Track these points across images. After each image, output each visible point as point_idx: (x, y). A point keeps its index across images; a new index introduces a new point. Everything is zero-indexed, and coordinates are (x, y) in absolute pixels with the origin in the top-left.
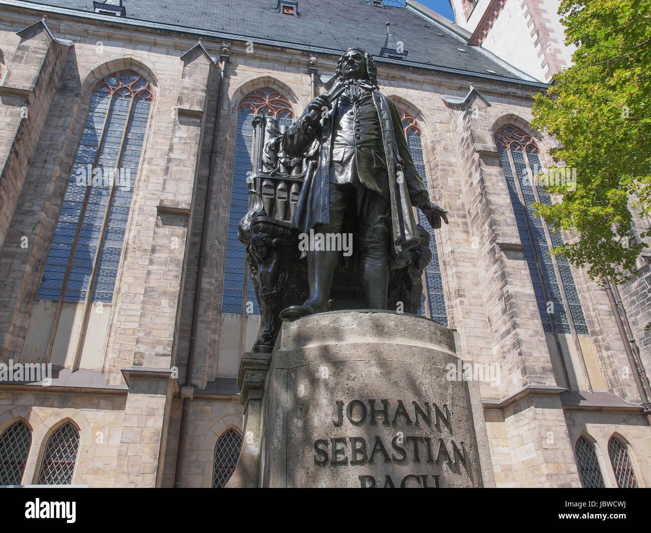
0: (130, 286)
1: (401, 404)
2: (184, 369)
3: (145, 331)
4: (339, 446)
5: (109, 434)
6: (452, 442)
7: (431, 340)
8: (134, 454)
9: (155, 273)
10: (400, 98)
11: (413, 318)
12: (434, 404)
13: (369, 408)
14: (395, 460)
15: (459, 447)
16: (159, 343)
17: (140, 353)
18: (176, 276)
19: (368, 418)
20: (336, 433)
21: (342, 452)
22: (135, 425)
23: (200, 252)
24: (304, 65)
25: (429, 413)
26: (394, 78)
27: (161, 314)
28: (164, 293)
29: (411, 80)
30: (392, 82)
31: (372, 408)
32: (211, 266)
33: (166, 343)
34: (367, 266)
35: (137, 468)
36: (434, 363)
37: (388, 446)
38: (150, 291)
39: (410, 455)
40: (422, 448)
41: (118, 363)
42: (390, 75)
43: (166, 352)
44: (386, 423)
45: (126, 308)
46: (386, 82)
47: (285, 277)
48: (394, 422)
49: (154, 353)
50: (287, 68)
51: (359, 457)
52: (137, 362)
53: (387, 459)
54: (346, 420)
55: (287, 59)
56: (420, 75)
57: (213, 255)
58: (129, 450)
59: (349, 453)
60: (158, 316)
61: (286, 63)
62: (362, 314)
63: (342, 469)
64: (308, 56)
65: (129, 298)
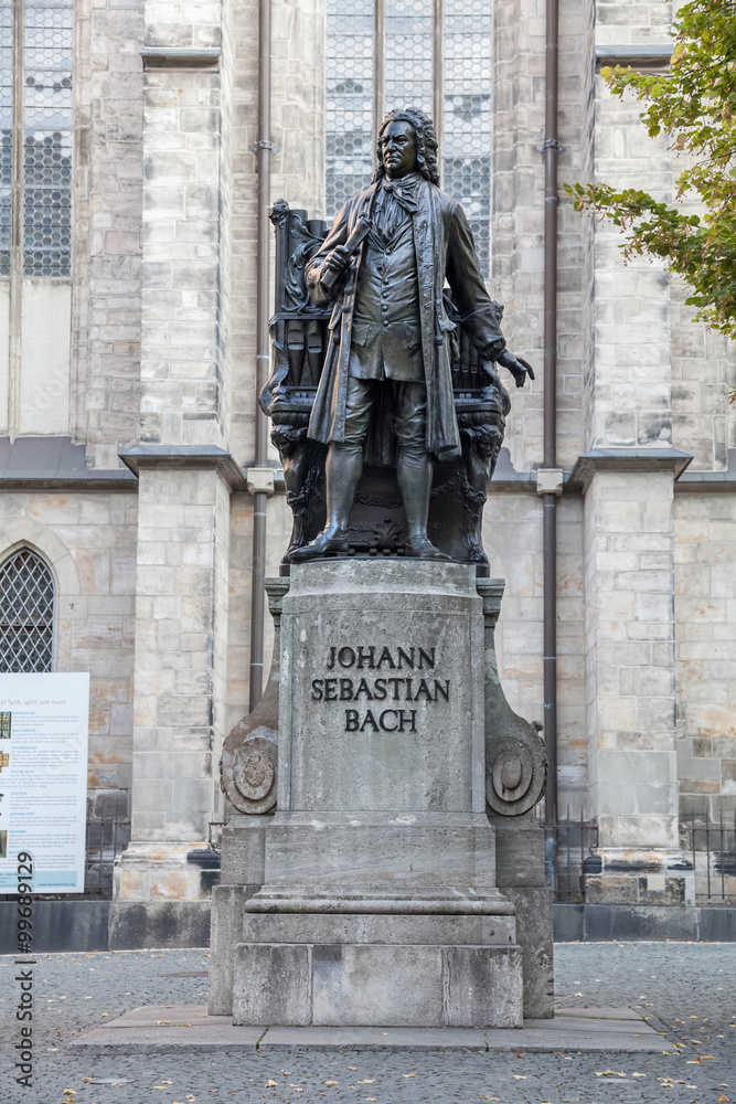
0: (106, 234)
1: (386, 650)
2: (250, 426)
3: (157, 365)
4: (332, 685)
5: (111, 570)
6: (435, 681)
7: (432, 582)
8: (166, 615)
9: (160, 228)
11: (414, 562)
12: (420, 649)
13: (357, 654)
14: (376, 697)
15: (443, 684)
16: (185, 389)
17: (152, 415)
18: (208, 232)
19: (356, 663)
20: (330, 675)
21: (333, 690)
22: (161, 562)
23: (260, 137)
25: (413, 655)
27: (184, 325)
28: (186, 276)
31: (360, 654)
32: (290, 169)
33: (202, 389)
34: (404, 467)
35: (174, 642)
36: (428, 609)
37: (371, 686)
38: (155, 273)
39: (391, 694)
40: (403, 689)
41: (107, 421)
43: (205, 410)
44: (372, 666)
45: (105, 291)
47: (316, 473)
48: (379, 667)
49: (181, 414)
51: (347, 695)
52: (148, 435)
53: (370, 698)
54: (337, 662)
57: (292, 136)
58: (156, 609)
59: (338, 692)
60: (178, 330)
62: (360, 562)
63: (333, 704)
65: (108, 268)
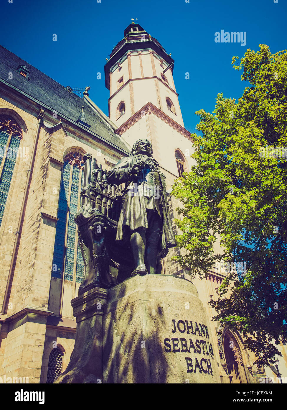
1: (196, 324)
4: (176, 342)
6: (210, 344)
10: (83, 150)
12: (205, 326)
13: (186, 325)
19: (186, 331)
21: (177, 345)
24: (36, 111)
25: (204, 329)
26: (82, 138)
29: (91, 142)
30: (81, 140)
37: (194, 344)
40: (205, 347)
42: (81, 136)
44: (193, 333)
46: (78, 138)
47: (105, 248)
50: (26, 110)
51: (185, 348)
54: (177, 329)
55: (27, 104)
56: (96, 141)
59: (180, 346)
61: (26, 106)
63: (177, 353)
64: (40, 108)
